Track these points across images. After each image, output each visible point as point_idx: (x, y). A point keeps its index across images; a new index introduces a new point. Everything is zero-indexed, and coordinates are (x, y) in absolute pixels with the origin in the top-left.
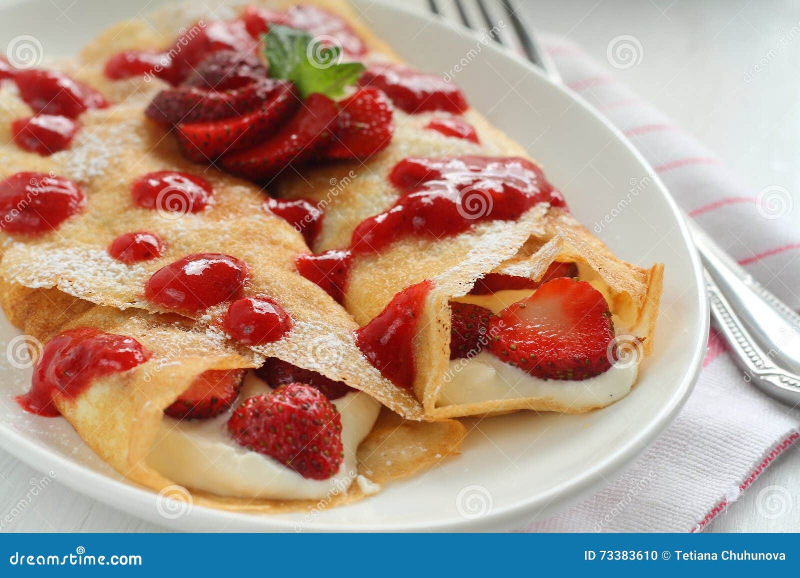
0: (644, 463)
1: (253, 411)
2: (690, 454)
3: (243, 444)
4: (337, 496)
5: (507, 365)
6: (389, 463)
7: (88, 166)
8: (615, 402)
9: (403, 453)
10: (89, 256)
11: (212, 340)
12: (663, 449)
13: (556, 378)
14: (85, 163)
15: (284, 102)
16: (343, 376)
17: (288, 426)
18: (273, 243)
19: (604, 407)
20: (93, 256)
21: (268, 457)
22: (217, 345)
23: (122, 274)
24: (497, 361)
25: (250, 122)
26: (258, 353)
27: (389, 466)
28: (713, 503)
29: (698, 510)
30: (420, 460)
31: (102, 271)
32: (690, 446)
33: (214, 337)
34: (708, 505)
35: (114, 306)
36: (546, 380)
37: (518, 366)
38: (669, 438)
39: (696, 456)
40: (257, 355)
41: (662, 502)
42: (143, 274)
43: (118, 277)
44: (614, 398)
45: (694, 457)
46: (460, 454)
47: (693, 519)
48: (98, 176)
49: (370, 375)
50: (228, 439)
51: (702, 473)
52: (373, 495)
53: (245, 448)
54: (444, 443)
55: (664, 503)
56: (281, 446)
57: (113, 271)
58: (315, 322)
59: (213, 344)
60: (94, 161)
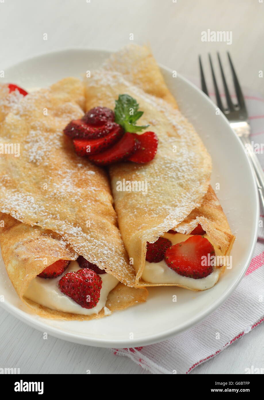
0: (220, 310)
1: (67, 280)
2: (238, 309)
3: (62, 291)
4: (94, 315)
5: (170, 269)
6: (119, 301)
7: (37, 154)
8: (207, 289)
9: (125, 298)
10: (26, 199)
11: (62, 244)
12: (229, 305)
13: (187, 276)
14: (36, 152)
15: (114, 136)
16: (105, 267)
17: (79, 288)
18: (96, 201)
19: (203, 290)
20: (28, 199)
21: (70, 298)
22: (63, 247)
23: (36, 209)
24: (166, 266)
25: (99, 144)
26: (77, 253)
27: (118, 303)
28: (238, 333)
29: (232, 335)
30: (130, 302)
31: (29, 207)
32: (239, 305)
33: (63, 243)
34: (236, 334)
35: (29, 224)
36: (183, 276)
37: (173, 270)
38: (233, 300)
39: (240, 310)
40: (76, 254)
41: (219, 329)
42: (44, 210)
43: (34, 211)
44: (206, 288)
45: (239, 310)
46: (146, 301)
47: (228, 339)
48: (39, 159)
49: (117, 266)
50: (58, 288)
51: (240, 318)
52: (108, 316)
53: (63, 293)
54: (142, 295)
55: (220, 330)
56: (75, 295)
57: (33, 208)
58: (102, 241)
59: (62, 247)
60: (39, 152)
